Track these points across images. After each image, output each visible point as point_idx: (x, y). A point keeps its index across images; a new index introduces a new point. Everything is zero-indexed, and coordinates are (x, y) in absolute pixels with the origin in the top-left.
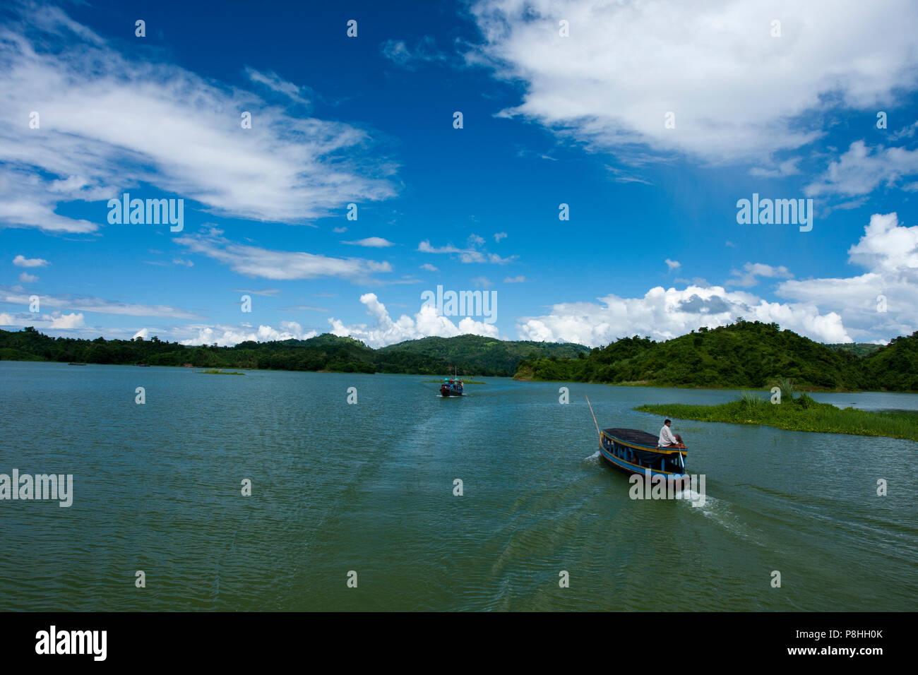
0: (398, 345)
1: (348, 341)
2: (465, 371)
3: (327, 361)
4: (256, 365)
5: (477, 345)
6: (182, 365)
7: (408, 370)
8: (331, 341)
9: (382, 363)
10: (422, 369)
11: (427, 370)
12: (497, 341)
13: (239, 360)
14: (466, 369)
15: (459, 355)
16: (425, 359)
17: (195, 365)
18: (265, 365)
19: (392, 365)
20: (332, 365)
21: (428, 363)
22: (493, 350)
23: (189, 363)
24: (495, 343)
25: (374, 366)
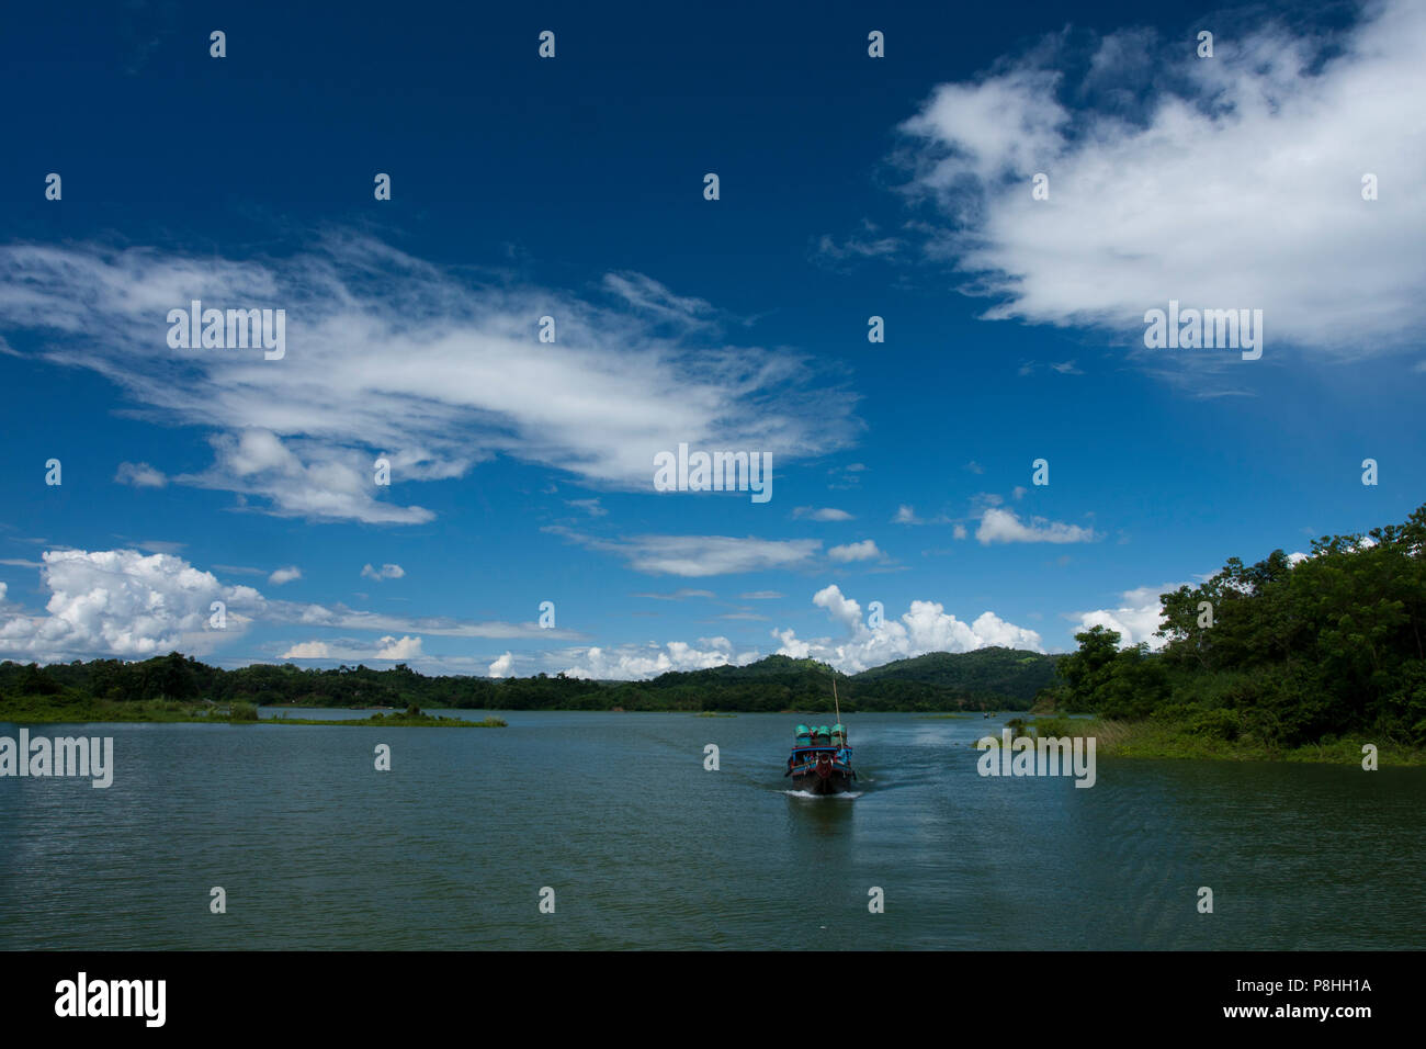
0: (883, 667)
1: (808, 666)
2: (982, 705)
3: (791, 697)
4: (700, 705)
5: (1005, 663)
6: (610, 709)
7: (899, 707)
8: (783, 666)
9: (864, 697)
10: (920, 704)
11: (927, 705)
12: (1038, 655)
13: (678, 700)
14: (984, 702)
15: (979, 680)
16: (924, 688)
17: (627, 708)
18: (712, 705)
19: (877, 700)
20: (799, 704)
21: (929, 695)
22: (1030, 669)
23: (618, 705)
24: (1033, 659)
25: (853, 703)
